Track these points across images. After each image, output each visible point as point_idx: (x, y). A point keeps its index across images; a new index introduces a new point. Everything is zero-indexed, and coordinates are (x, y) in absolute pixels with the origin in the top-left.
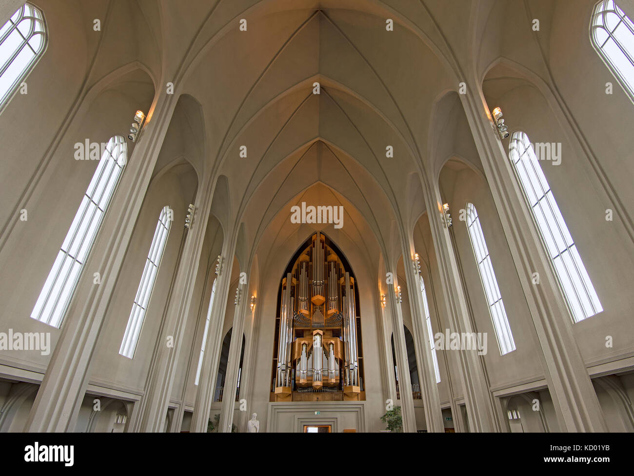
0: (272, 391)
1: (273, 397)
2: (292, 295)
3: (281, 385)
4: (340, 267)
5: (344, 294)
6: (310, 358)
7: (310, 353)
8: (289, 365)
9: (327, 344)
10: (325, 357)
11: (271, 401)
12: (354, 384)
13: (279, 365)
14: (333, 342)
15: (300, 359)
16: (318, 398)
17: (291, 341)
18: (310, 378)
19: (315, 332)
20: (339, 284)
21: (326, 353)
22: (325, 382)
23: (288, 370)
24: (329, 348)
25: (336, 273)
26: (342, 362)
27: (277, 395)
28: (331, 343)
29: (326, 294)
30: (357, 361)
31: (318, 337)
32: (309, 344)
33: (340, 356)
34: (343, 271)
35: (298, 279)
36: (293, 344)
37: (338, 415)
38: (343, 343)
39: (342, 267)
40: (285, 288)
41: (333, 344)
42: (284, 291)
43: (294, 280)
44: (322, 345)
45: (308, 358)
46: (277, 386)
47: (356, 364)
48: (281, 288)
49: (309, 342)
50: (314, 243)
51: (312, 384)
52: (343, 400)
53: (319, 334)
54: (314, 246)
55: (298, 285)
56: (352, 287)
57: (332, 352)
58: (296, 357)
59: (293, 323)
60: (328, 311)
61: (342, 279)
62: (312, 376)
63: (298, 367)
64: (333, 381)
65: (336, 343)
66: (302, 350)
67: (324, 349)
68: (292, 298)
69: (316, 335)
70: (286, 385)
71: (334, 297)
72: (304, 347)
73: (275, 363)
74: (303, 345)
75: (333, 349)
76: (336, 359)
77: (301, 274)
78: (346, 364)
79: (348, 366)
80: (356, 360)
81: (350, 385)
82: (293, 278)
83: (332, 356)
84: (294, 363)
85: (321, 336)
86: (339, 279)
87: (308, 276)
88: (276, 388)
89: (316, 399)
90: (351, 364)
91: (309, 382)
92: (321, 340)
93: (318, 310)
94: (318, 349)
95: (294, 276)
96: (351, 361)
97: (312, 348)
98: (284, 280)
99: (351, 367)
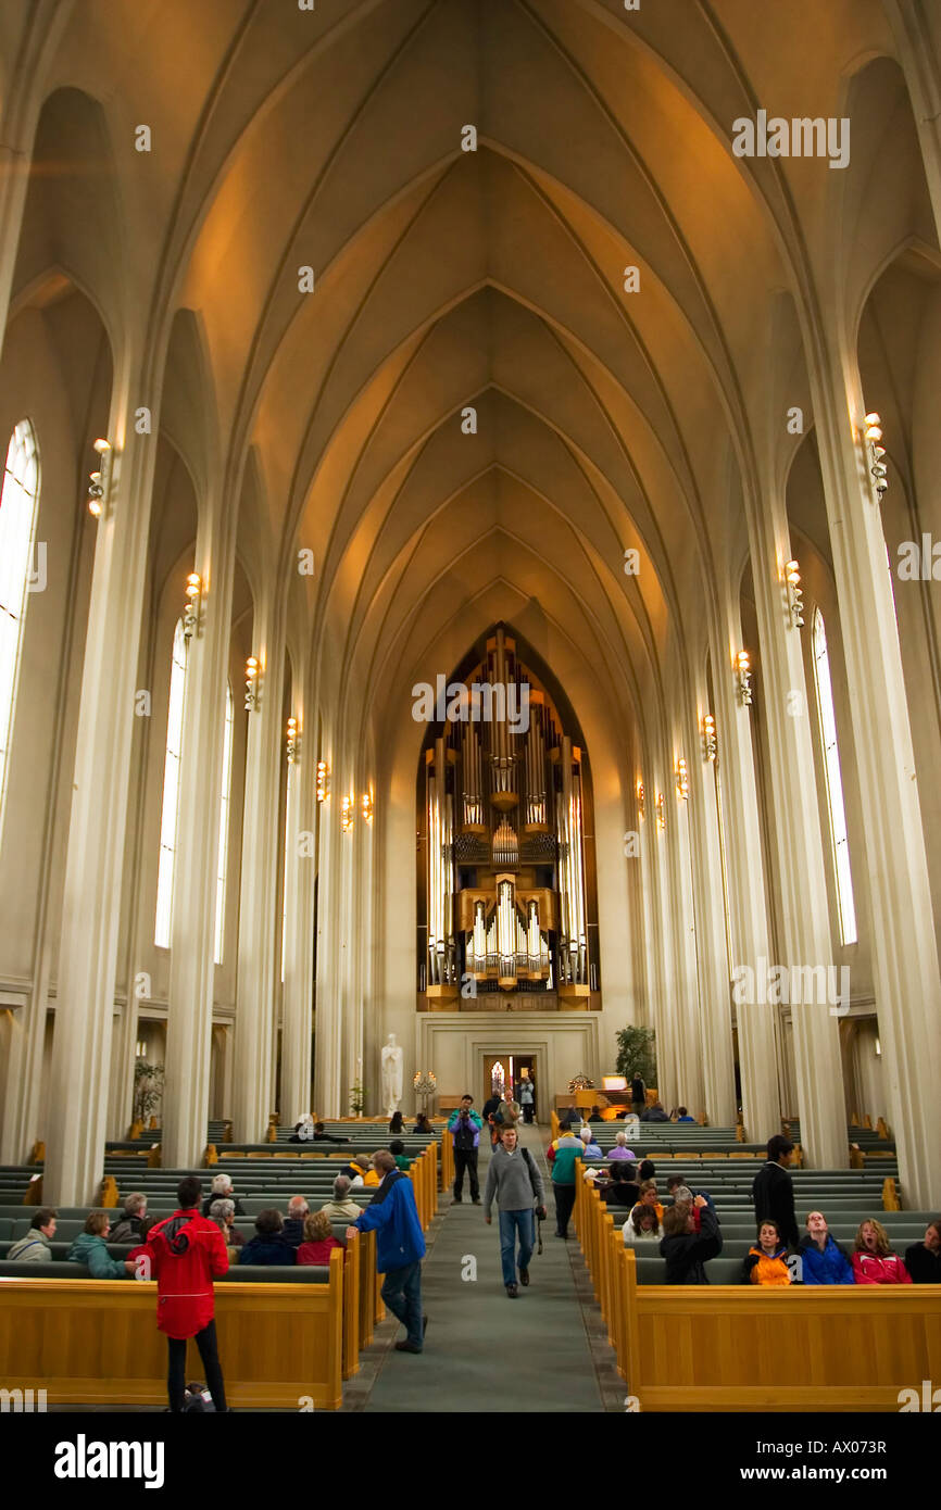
0: (420, 990)
1: (422, 1003)
2: (449, 789)
3: (437, 979)
4: (551, 719)
5: (559, 786)
6: (493, 929)
7: (489, 921)
8: (451, 942)
9: (524, 901)
10: (520, 929)
11: (418, 1010)
12: (579, 978)
13: (431, 941)
14: (536, 898)
15: (471, 933)
16: (509, 1005)
17: (452, 891)
18: (493, 971)
19: (499, 878)
20: (547, 762)
21: (524, 921)
22: (523, 977)
23: (450, 953)
24: (529, 911)
25: (542, 736)
26: (554, 938)
27: (432, 1000)
28: (533, 901)
29: (520, 784)
30: (584, 935)
31: (506, 888)
32: (488, 901)
33: (550, 925)
34: (559, 729)
35: (459, 752)
36: (456, 897)
37: (548, 1037)
38: (557, 897)
39: (555, 716)
40: (432, 772)
41: (536, 903)
42: (432, 779)
43: (451, 752)
44: (515, 905)
45: (488, 931)
46: (431, 984)
47: (583, 940)
48: (424, 774)
49: (490, 896)
50: (491, 656)
51: (496, 981)
52: (558, 1010)
53: (509, 882)
54: (491, 668)
55: (460, 763)
56: (576, 770)
57: (534, 918)
58: (464, 926)
59: (453, 853)
60: (526, 827)
61: (555, 751)
62: (496, 965)
63: (468, 946)
64: (537, 976)
65: (543, 900)
66: (476, 914)
67: (518, 912)
68: (449, 796)
69: (503, 882)
70: (446, 980)
71: (536, 791)
72: (479, 910)
73: (422, 936)
74: (477, 902)
75: (536, 914)
76: (542, 932)
77: (464, 737)
78: (563, 941)
79: (568, 946)
80: (582, 932)
81: (571, 980)
82: (450, 750)
83: (535, 927)
84: (460, 937)
85: (512, 884)
86: (548, 749)
87: (479, 743)
88: (428, 987)
89: (506, 1005)
90: (574, 941)
91: (492, 977)
92: (512, 895)
93: (504, 821)
94: (506, 912)
95: (449, 745)
96: (573, 936)
97: (494, 912)
98: (430, 753)
99: (573, 947)
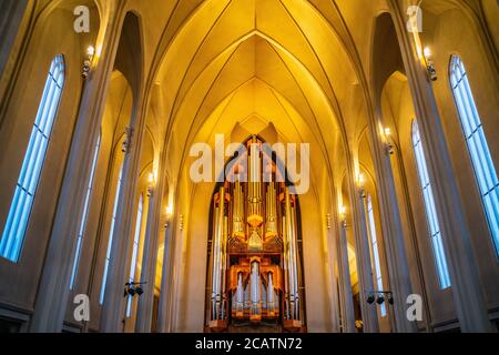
0: (206, 324)
2: (226, 213)
3: (216, 318)
5: (284, 214)
6: (247, 288)
7: (246, 283)
8: (224, 296)
9: (265, 272)
10: (263, 287)
12: (295, 317)
13: (213, 295)
14: (272, 270)
15: (236, 290)
17: (225, 268)
18: (247, 311)
19: (252, 259)
20: (278, 202)
21: (265, 284)
22: (264, 315)
23: (223, 302)
24: (268, 278)
25: (274, 187)
26: (281, 293)
27: (212, 329)
28: (270, 272)
29: (264, 211)
30: (298, 292)
31: (255, 265)
32: (245, 272)
33: (278, 287)
35: (232, 195)
36: (228, 272)
38: (283, 271)
40: (217, 205)
41: (272, 273)
42: (217, 209)
43: (228, 195)
44: (260, 274)
45: (245, 289)
46: (212, 320)
47: (297, 295)
48: (213, 206)
49: (246, 269)
51: (249, 317)
53: (257, 261)
55: (232, 201)
56: (292, 205)
57: (271, 282)
58: (232, 287)
59: (227, 248)
60: (266, 234)
61: (282, 195)
62: (249, 308)
63: (233, 298)
64: (272, 314)
65: (275, 272)
66: (238, 279)
67: (262, 278)
68: (226, 217)
69: (254, 261)
70: (221, 318)
71: (272, 215)
72: (240, 276)
73: (208, 293)
74: (239, 273)
75: (271, 279)
76: (275, 289)
77: (235, 188)
78: (286, 295)
79: (289, 298)
81: (290, 318)
82: (226, 193)
83: (271, 287)
84: (229, 293)
85: (259, 262)
86: (278, 194)
87: (242, 190)
88: (210, 322)
90: (292, 295)
91: (247, 315)
92: (259, 269)
93: (254, 232)
94: (255, 279)
95: (227, 191)
96: (292, 292)
97: (249, 277)
98: (216, 195)
99: (292, 298)
